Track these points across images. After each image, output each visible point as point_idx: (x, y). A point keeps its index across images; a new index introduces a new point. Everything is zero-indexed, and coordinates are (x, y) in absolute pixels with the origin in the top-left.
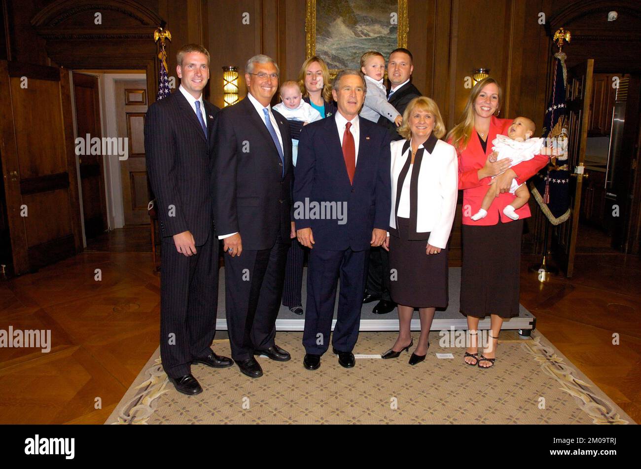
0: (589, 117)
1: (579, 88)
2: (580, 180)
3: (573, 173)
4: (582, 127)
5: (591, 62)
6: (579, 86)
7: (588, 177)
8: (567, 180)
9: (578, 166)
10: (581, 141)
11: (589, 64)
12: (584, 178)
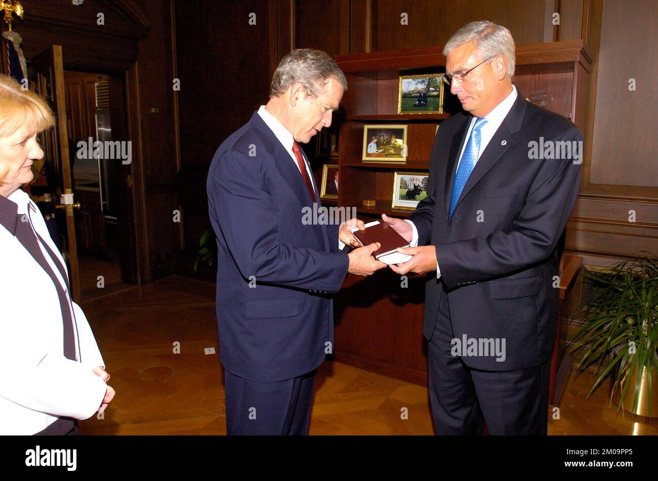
0: (68, 127)
1: (47, 85)
2: (70, 213)
3: (59, 204)
4: (61, 140)
5: (58, 50)
6: (47, 83)
7: (81, 206)
8: (53, 216)
9: (64, 194)
10: (63, 160)
11: (55, 52)
12: (75, 209)
